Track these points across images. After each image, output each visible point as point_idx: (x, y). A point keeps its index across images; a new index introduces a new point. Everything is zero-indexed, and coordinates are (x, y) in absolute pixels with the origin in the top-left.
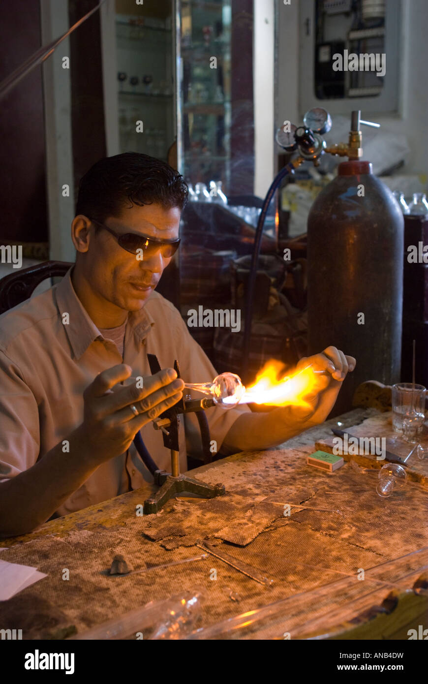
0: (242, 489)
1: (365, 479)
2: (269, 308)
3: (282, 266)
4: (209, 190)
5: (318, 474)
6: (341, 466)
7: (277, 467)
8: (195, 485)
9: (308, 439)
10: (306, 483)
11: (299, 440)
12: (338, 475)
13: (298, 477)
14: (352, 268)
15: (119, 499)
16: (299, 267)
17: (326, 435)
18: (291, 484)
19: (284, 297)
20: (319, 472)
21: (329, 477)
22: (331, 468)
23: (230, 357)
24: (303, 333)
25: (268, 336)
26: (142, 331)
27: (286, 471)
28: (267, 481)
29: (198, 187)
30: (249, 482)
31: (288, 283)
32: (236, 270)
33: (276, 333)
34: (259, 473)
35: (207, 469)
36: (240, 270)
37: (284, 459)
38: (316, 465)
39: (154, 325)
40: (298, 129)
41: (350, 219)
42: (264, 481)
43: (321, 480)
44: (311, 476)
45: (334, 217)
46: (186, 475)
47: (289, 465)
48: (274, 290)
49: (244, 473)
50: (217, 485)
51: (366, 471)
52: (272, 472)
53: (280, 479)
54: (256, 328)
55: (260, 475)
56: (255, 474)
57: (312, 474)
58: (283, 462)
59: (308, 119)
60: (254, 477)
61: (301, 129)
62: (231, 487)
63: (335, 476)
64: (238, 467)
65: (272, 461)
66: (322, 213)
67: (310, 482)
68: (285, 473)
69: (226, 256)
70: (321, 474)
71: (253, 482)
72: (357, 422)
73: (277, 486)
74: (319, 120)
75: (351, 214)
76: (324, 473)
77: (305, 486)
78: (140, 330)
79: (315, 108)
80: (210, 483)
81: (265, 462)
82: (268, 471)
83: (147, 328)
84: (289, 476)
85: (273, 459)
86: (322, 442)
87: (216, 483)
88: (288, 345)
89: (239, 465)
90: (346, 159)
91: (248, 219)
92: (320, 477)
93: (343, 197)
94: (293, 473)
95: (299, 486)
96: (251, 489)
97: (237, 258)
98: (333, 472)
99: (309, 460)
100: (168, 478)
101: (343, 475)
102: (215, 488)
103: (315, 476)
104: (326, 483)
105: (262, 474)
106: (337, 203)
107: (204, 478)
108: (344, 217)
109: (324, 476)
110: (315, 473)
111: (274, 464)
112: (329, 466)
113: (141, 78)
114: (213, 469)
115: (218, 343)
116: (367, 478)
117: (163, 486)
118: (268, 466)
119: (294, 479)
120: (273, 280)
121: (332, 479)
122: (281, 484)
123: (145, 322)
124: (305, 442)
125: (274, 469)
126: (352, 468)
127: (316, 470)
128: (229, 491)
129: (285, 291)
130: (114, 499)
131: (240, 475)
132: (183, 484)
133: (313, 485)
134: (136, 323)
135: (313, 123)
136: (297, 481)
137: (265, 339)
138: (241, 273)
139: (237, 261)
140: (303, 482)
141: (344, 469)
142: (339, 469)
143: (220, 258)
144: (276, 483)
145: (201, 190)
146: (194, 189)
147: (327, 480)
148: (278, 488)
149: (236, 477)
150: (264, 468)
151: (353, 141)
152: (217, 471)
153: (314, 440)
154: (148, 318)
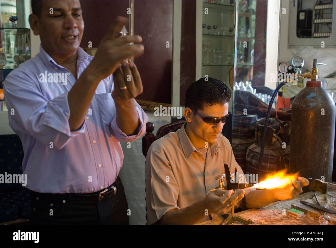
0: (260, 222)
1: (313, 222)
2: (272, 143)
3: (279, 123)
4: (245, 85)
5: (293, 218)
6: (302, 216)
7: (274, 214)
8: (240, 219)
9: (288, 203)
10: (287, 222)
11: (284, 203)
12: (301, 219)
13: (284, 219)
14: (311, 129)
15: (209, 222)
16: (287, 124)
17: (296, 202)
18: (281, 222)
19: (279, 138)
20: (293, 217)
21: (297, 220)
22: (298, 216)
23: (253, 164)
24: (287, 155)
25: (272, 155)
26: (215, 150)
27: (279, 216)
28: (270, 220)
29: (240, 83)
30: (262, 220)
31: (281, 131)
32: (258, 125)
33: (275, 155)
34: (267, 216)
35: (245, 213)
36: (259, 125)
37: (278, 211)
38: (291, 214)
39: (220, 148)
40: (289, 66)
41: (311, 107)
42: (269, 219)
43: (294, 221)
44: (289, 219)
45: (304, 106)
46: (237, 214)
47: (280, 214)
48: (275, 135)
49: (260, 215)
50: (250, 219)
51: (313, 219)
52: (273, 216)
53: (276, 219)
54: (265, 151)
55: (267, 217)
56: (265, 216)
57: (290, 218)
58: (277, 212)
59: (294, 61)
60: (265, 217)
61: (291, 66)
62: (255, 221)
63: (300, 220)
64: (258, 213)
65: (272, 212)
66: (298, 104)
67: (289, 221)
68: (278, 217)
69: (253, 117)
70: (294, 219)
71: (264, 219)
72: (311, 197)
73: (275, 222)
74: (299, 62)
75: (311, 105)
76: (295, 218)
77: (286, 223)
78: (214, 150)
79: (297, 56)
80: (246, 219)
81: (269, 212)
82: (270, 215)
83: (217, 149)
84: (279, 218)
85: (273, 210)
86: (294, 205)
87: (249, 219)
88: (280, 160)
89: (258, 212)
90: (310, 80)
91: (263, 100)
92: (293, 219)
93: (308, 97)
94: (281, 217)
95: (284, 223)
96: (263, 222)
97: (258, 119)
98: (299, 218)
99: (289, 212)
100: (229, 215)
101: (303, 220)
102: (249, 220)
103: (291, 219)
104: (296, 222)
105: (268, 216)
106: (305, 99)
107: (243, 216)
108: (308, 106)
109: (295, 219)
110: (291, 218)
111: (273, 213)
112: (297, 215)
113: (212, 26)
114: (247, 213)
115: (248, 157)
116: (314, 222)
117: (227, 218)
118: (271, 213)
119: (282, 220)
120: (274, 130)
121: (298, 221)
122: (276, 221)
123: (216, 146)
124: (287, 204)
125: (273, 215)
126: (307, 217)
127: (292, 217)
128: (254, 222)
129: (280, 135)
130: (206, 222)
131: (258, 216)
132: (235, 218)
133: (290, 223)
134: (212, 147)
135: (296, 63)
136: (283, 221)
137: (270, 157)
138: (260, 126)
139: (258, 120)
140: (286, 221)
141: (304, 217)
142: (301, 217)
143: (250, 118)
144: (274, 221)
145: (241, 85)
146: (238, 85)
147: (296, 221)
148: (275, 223)
149: (257, 217)
150: (269, 214)
151: (314, 72)
152: (249, 214)
153: (291, 204)
154: (218, 145)
